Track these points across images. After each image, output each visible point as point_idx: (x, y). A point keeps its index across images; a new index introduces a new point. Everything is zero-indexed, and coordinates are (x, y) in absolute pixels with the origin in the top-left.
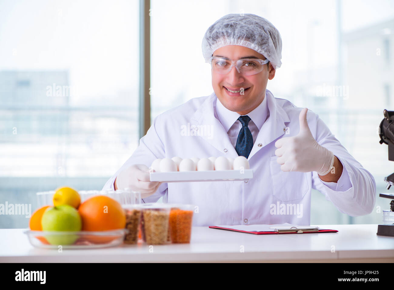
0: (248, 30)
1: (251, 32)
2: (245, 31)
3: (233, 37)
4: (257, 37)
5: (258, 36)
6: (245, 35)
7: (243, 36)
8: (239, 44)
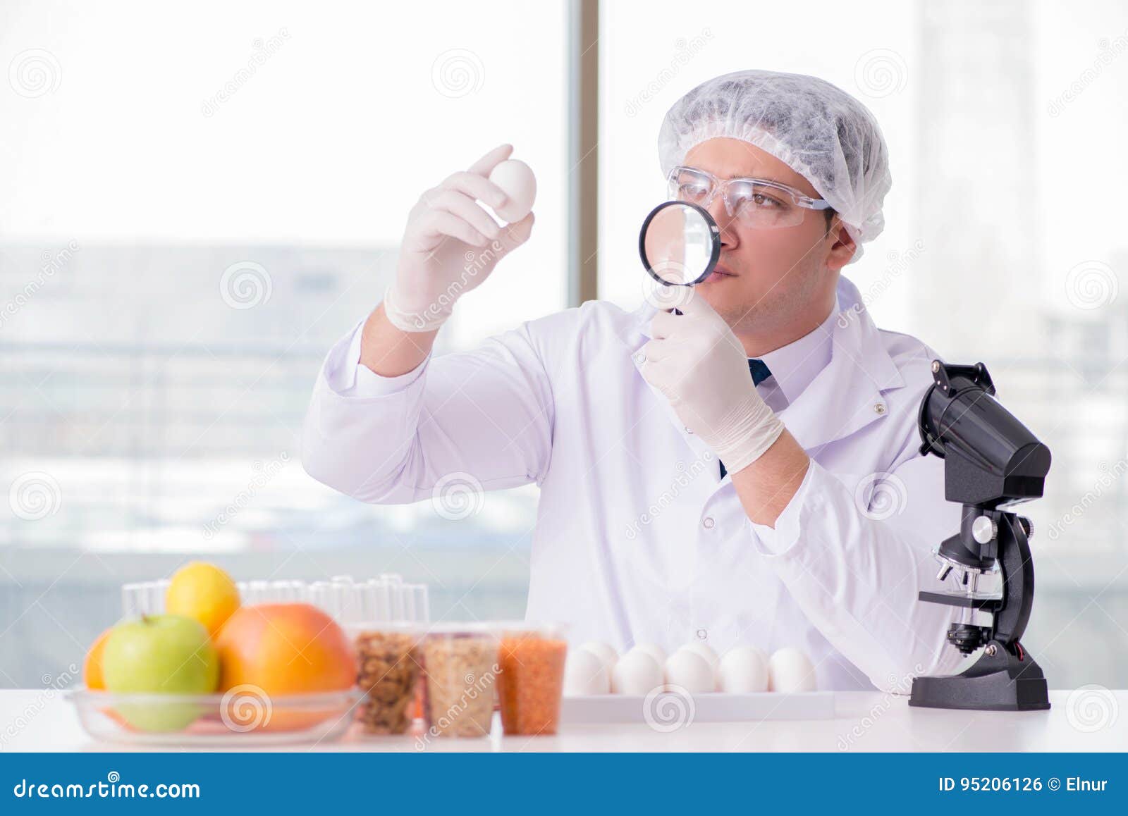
0: (776, 102)
1: (782, 109)
2: (767, 102)
3: (733, 116)
4: (795, 124)
5: (799, 123)
6: (762, 112)
7: (757, 114)
8: (742, 138)
